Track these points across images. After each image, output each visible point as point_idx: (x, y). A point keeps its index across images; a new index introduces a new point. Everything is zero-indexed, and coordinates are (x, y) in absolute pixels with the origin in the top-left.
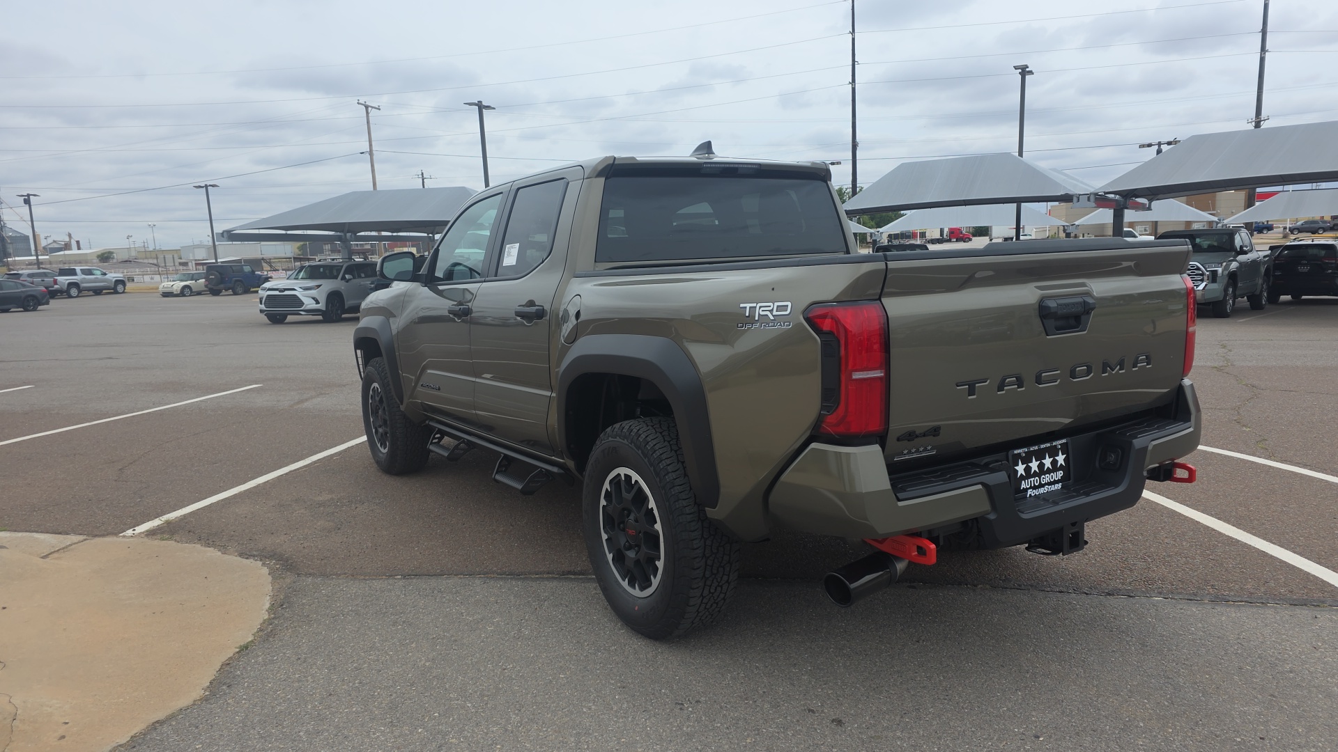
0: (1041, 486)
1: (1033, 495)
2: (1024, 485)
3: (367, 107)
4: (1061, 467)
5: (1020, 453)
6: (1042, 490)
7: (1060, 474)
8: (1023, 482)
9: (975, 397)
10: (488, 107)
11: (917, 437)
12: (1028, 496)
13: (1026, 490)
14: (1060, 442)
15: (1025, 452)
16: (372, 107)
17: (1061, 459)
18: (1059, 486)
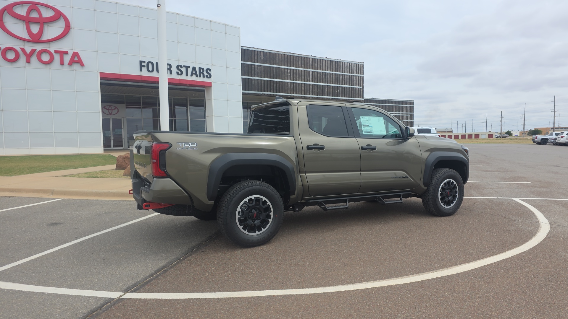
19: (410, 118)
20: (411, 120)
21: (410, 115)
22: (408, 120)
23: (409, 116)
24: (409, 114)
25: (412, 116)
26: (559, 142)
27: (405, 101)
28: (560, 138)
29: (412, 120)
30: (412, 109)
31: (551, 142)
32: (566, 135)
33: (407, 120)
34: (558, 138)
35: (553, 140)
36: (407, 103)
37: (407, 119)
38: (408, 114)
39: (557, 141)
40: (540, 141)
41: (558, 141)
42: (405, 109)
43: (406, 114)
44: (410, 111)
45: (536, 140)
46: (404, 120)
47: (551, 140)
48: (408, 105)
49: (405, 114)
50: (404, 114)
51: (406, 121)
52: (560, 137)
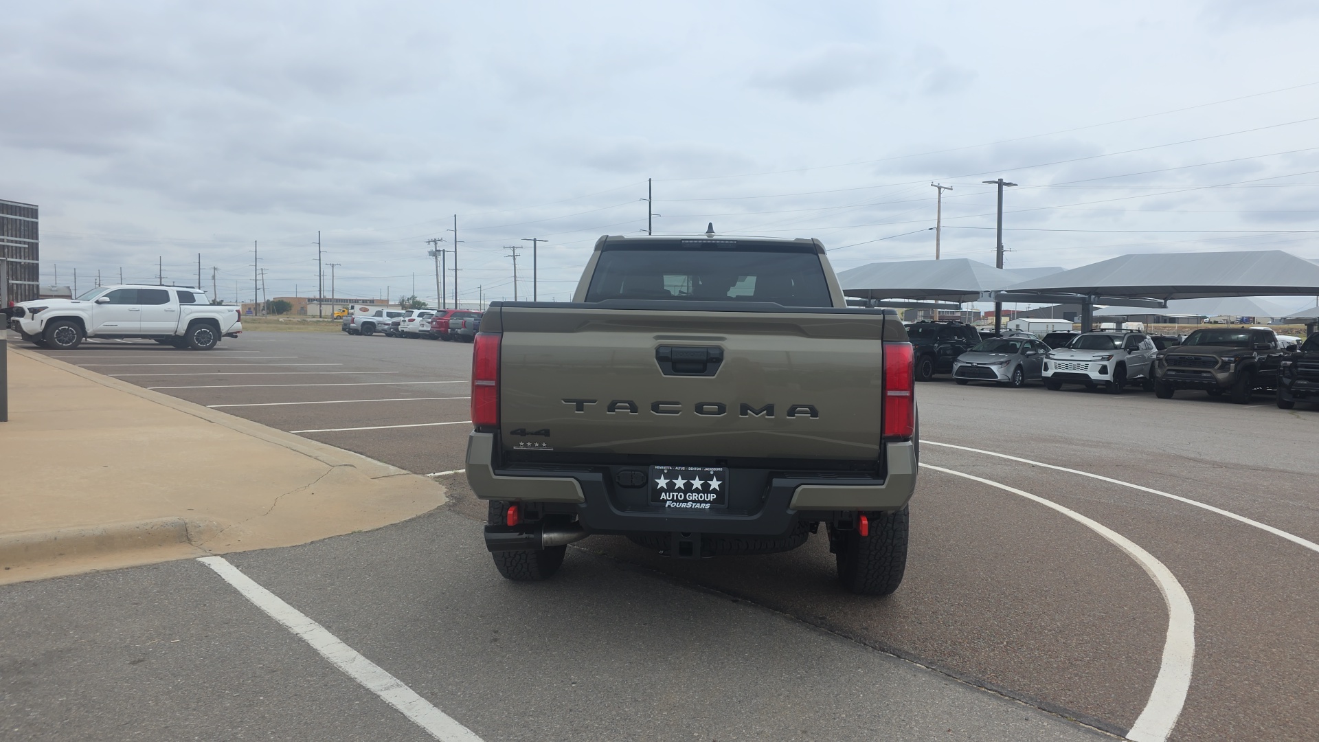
0: (685, 501)
1: (672, 506)
2: (663, 496)
3: (940, 188)
4: (714, 491)
5: (663, 470)
6: (684, 505)
7: (712, 497)
8: (663, 494)
9: (582, 412)
10: (1009, 184)
11: (528, 434)
12: (667, 506)
13: (665, 501)
14: (715, 469)
15: (668, 470)
16: (945, 188)
17: (715, 484)
18: (708, 506)
19: (26, 255)
20: (31, 261)
21: (27, 246)
22: (22, 261)
23: (25, 248)
24: (25, 243)
25: (34, 251)
26: (405, 330)
27: (9, 203)
28: (407, 323)
29: (35, 262)
30: (33, 230)
31: (383, 331)
32: (418, 316)
33: (18, 260)
34: (402, 323)
35: (386, 327)
36: (18, 209)
37: (18, 255)
38: (20, 242)
39: (400, 329)
40: (360, 328)
41: (403, 329)
42: (10, 227)
43: (16, 242)
44: (26, 233)
45: (352, 325)
46: (8, 259)
47: (383, 325)
48: (20, 216)
49: (12, 241)
50: (8, 241)
51: (16, 262)
52: (407, 321)
